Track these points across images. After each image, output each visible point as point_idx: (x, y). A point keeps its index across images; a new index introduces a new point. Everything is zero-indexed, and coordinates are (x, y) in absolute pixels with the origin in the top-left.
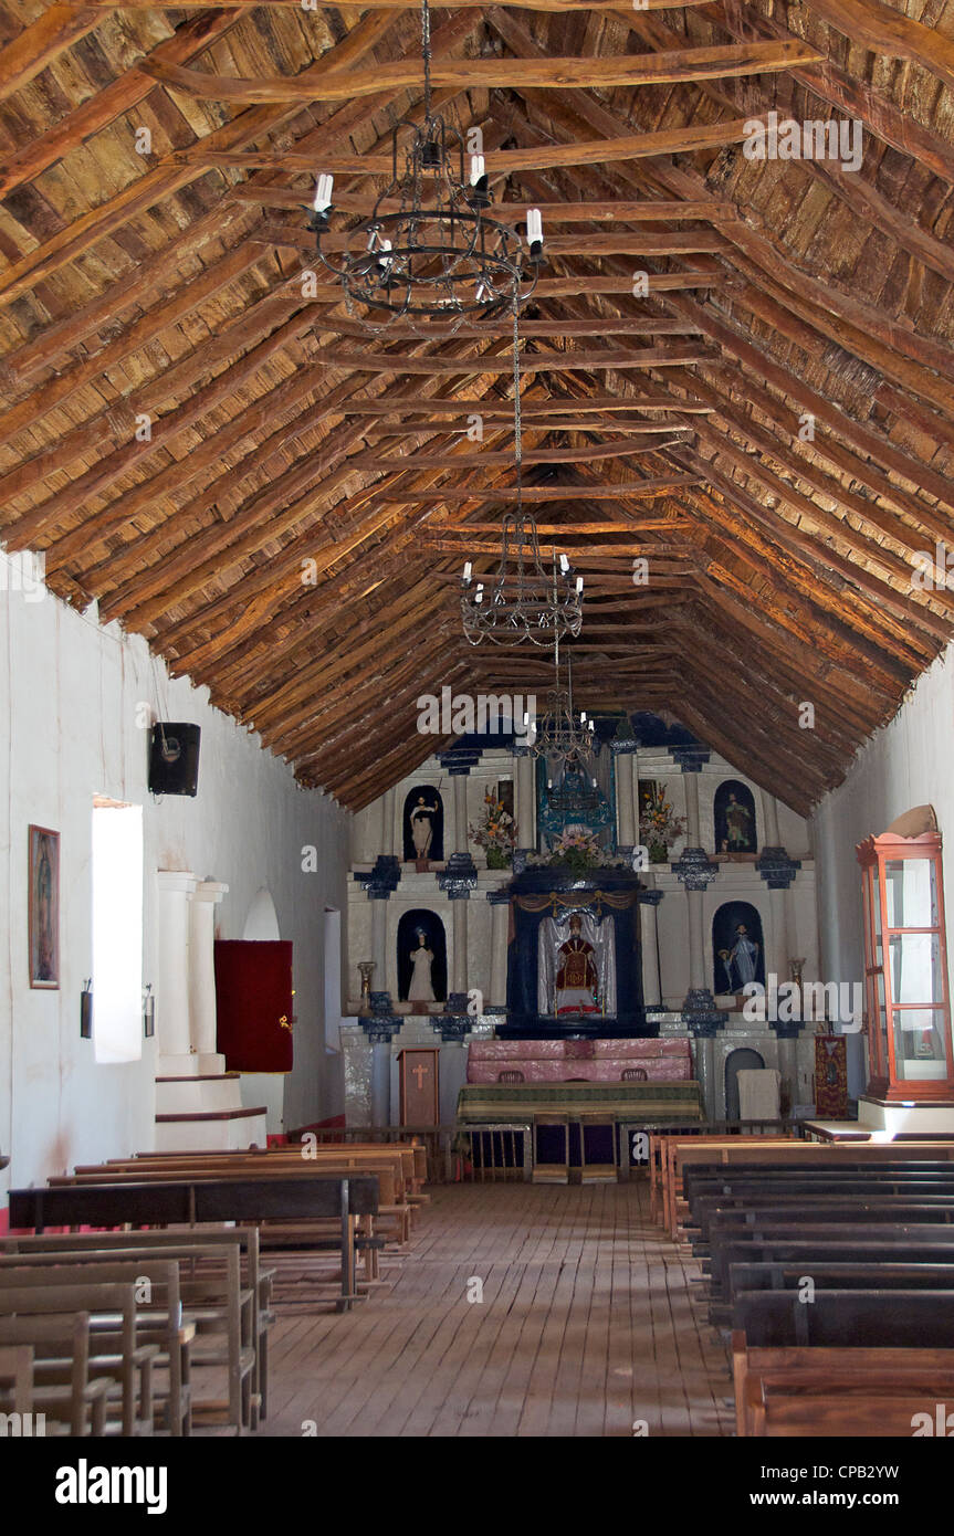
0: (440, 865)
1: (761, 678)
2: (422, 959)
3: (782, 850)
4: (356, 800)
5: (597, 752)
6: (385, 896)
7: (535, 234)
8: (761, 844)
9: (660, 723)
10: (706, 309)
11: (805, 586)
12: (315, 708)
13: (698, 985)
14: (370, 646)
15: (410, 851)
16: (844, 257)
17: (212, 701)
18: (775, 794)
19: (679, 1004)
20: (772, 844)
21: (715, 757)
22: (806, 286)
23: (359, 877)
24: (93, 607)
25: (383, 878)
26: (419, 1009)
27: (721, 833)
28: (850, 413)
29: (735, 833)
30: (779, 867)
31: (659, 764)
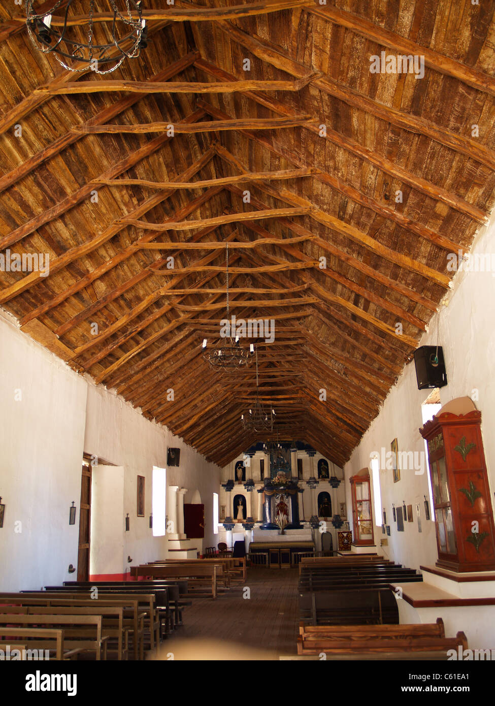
0: (245, 482)
1: (327, 433)
2: (240, 508)
3: (336, 477)
4: (222, 465)
5: (286, 451)
6: (230, 491)
7: (252, 350)
8: (330, 476)
9: (303, 443)
10: (303, 348)
11: (334, 411)
12: (210, 442)
13: (314, 514)
14: (225, 426)
15: (237, 479)
16: (333, 340)
17: (184, 441)
18: (334, 462)
19: (309, 520)
20: (334, 476)
21: (317, 452)
22: (324, 346)
23: (223, 485)
24: (154, 420)
25: (229, 486)
26: (239, 521)
27: (320, 473)
28: (339, 373)
29: (324, 473)
30: (335, 482)
31: (303, 455)
